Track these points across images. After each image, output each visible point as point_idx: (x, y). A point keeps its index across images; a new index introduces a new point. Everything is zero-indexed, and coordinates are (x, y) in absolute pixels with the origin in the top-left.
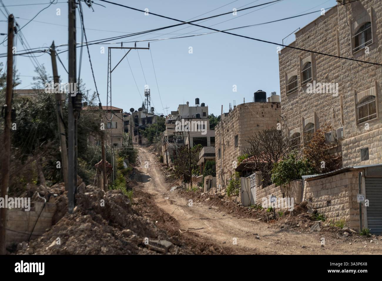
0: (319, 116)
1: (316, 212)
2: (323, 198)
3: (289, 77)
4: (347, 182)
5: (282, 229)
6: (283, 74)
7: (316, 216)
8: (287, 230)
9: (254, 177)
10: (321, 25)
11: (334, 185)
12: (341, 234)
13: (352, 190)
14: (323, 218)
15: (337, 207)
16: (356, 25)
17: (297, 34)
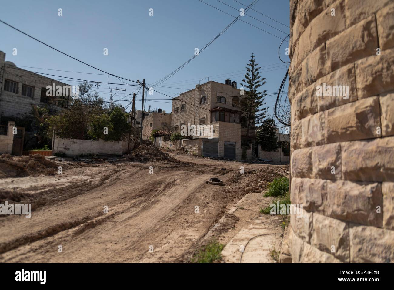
0: (186, 121)
1: (186, 150)
2: (189, 146)
3: (176, 107)
4: (198, 142)
5: (178, 154)
6: (173, 106)
7: (187, 151)
8: (179, 154)
9: (161, 138)
10: (189, 93)
11: (193, 142)
12: (196, 156)
13: (199, 144)
14: (189, 152)
15: (194, 149)
16: (201, 96)
17: (180, 95)
